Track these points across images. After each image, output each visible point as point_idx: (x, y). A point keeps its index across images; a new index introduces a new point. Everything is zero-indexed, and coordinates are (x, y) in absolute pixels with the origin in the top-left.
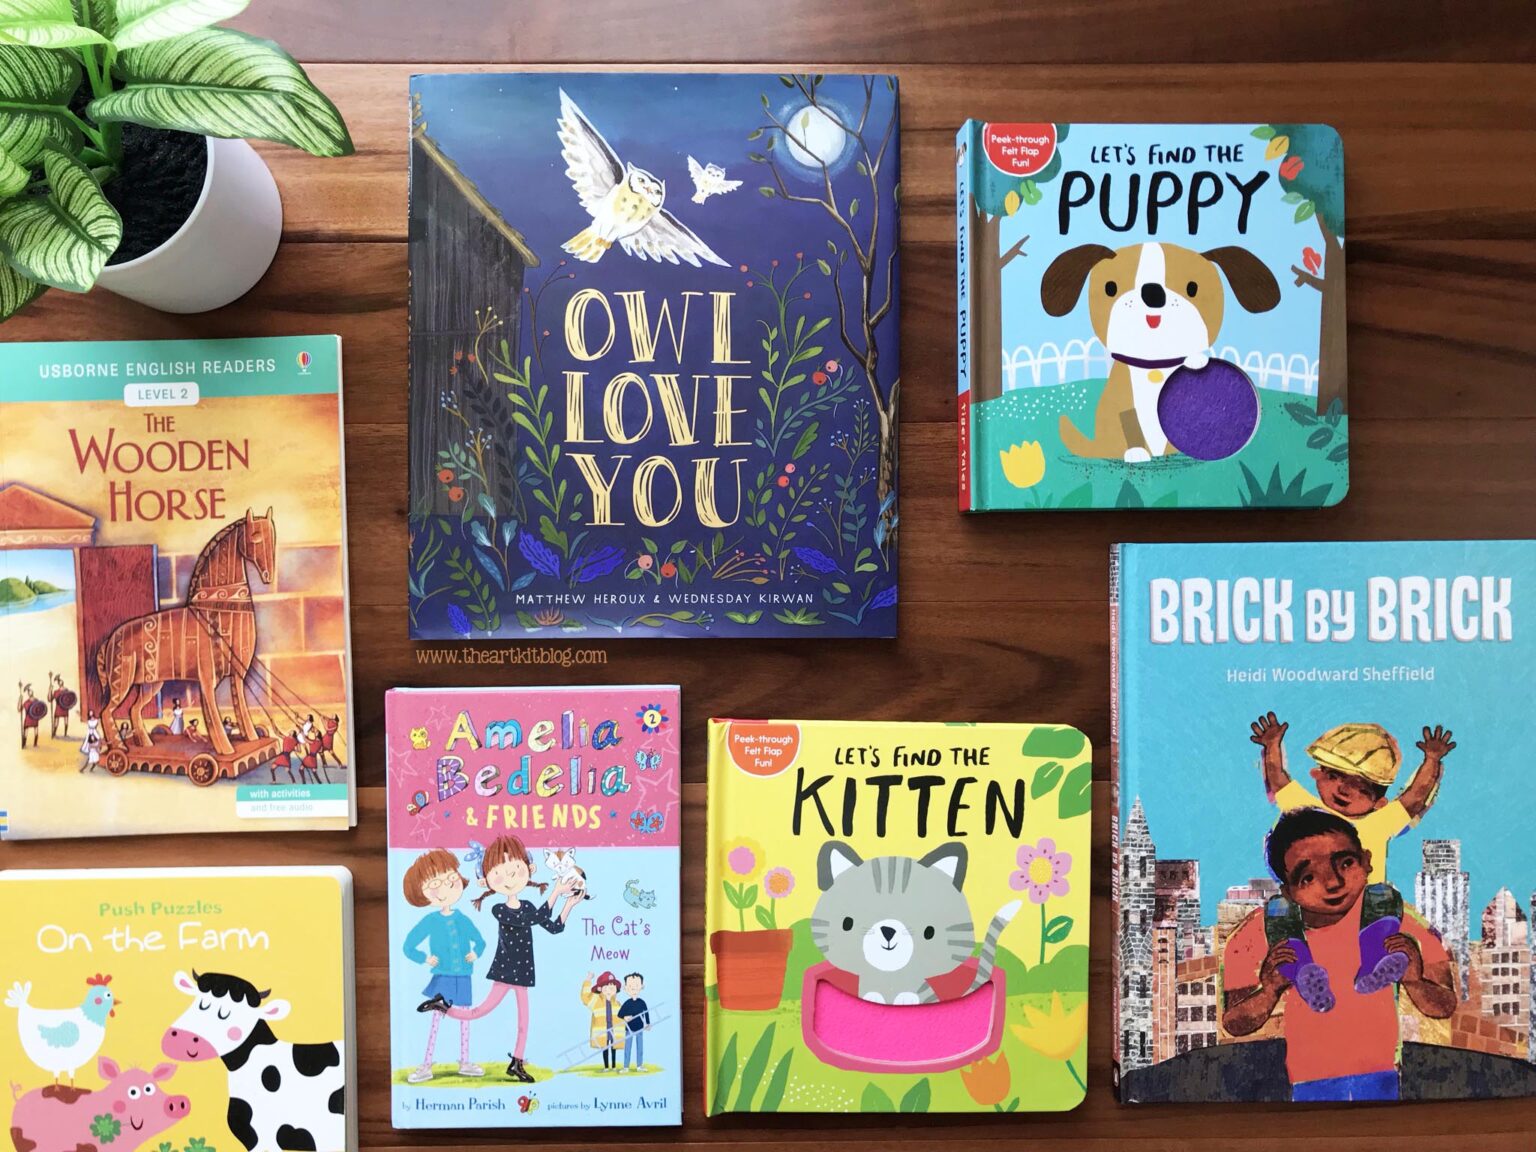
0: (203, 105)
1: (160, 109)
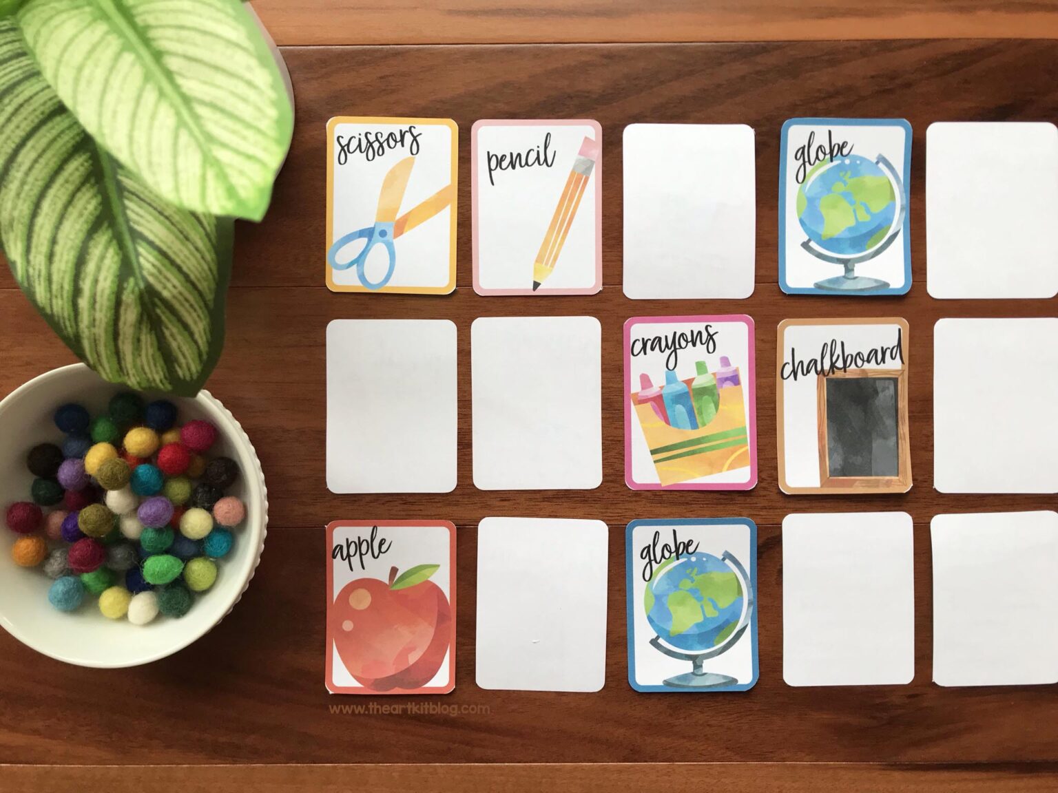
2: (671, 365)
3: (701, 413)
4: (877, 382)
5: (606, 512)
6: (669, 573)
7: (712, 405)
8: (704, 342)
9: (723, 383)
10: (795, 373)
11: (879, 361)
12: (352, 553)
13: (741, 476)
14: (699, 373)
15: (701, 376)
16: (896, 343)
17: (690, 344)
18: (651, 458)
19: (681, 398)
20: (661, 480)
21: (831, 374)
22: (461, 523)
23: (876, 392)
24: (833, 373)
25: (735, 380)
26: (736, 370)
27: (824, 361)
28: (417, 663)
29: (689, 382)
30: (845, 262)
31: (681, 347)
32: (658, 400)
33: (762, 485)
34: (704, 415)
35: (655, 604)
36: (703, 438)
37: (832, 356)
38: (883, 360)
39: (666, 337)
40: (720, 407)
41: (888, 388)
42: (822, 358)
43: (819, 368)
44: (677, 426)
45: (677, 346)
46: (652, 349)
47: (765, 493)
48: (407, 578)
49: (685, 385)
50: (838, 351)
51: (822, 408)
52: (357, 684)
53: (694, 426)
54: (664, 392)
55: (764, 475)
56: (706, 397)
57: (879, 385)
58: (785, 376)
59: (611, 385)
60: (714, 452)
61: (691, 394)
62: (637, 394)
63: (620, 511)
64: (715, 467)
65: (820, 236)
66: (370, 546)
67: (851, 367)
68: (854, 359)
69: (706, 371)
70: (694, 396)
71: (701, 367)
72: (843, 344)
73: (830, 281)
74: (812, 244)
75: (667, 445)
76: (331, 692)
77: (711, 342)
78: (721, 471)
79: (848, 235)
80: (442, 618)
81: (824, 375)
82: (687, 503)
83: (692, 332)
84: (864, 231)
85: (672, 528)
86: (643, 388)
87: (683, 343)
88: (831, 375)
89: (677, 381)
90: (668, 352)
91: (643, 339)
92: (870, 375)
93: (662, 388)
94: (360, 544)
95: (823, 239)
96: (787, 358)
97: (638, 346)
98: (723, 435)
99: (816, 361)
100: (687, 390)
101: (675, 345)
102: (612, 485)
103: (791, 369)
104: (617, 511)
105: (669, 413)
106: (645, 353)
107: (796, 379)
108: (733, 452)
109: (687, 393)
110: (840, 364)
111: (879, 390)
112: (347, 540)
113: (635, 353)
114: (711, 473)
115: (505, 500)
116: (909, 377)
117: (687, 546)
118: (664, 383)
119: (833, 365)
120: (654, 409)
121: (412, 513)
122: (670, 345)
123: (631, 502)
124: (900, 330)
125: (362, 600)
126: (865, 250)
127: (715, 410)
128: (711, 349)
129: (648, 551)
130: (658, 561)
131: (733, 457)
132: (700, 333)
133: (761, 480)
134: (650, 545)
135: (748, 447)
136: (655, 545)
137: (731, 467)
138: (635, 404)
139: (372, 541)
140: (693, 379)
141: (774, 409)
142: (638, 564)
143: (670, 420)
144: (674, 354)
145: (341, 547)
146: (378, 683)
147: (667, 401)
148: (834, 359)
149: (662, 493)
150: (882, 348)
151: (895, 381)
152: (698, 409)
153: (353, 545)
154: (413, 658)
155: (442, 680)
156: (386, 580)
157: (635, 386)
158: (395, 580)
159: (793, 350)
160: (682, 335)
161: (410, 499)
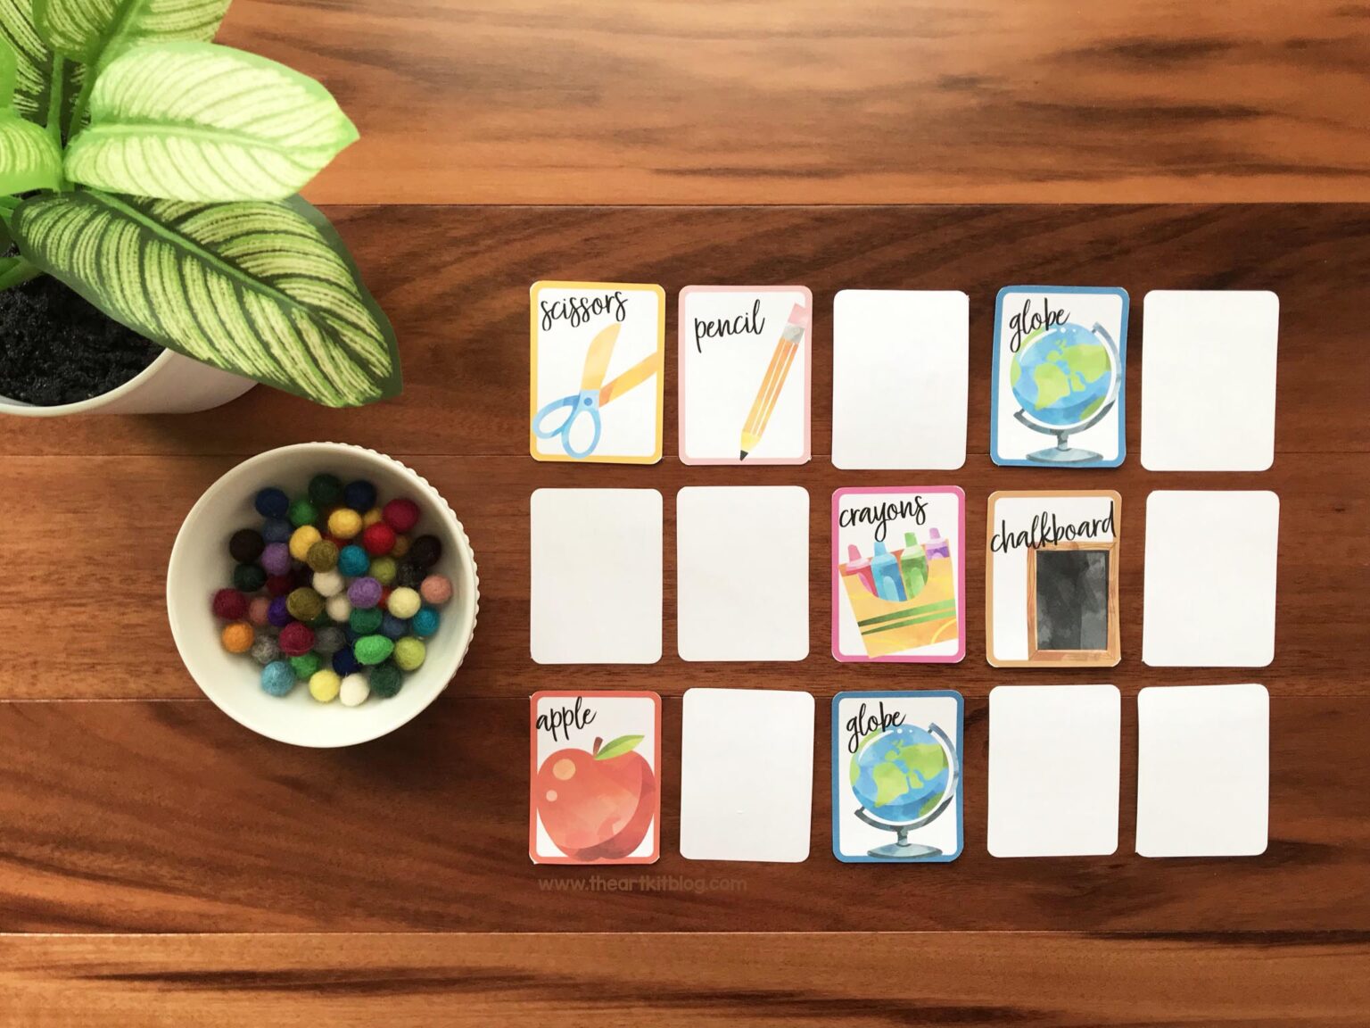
0: (180, 294)
1: (114, 274)
2: (880, 536)
3: (909, 585)
4: (1088, 555)
5: (812, 684)
6: (875, 745)
7: (921, 577)
8: (913, 513)
9: (932, 555)
10: (1005, 545)
11: (1090, 534)
12: (556, 723)
13: (949, 648)
14: (908, 545)
15: (910, 548)
16: (1108, 516)
17: (899, 515)
18: (858, 630)
19: (889, 570)
20: (868, 651)
21: (1041, 546)
22: (665, 694)
23: (1087, 565)
24: (1044, 545)
25: (944, 551)
26: (946, 542)
27: (1035, 533)
28: (620, 834)
29: (897, 554)
30: (1058, 433)
31: (890, 518)
32: (866, 572)
33: (970, 657)
34: (912, 587)
35: (861, 776)
36: (911, 610)
37: (1043, 528)
38: (1095, 532)
39: (875, 508)
40: (929, 579)
41: (1099, 561)
42: (1033, 530)
43: (1030, 541)
44: (884, 597)
45: (887, 517)
46: (861, 520)
47: (973, 665)
48: (611, 748)
49: (893, 556)
50: (1049, 523)
51: (1032, 579)
52: (561, 854)
53: (903, 598)
54: (872, 563)
55: (972, 648)
56: (915, 568)
57: (1090, 558)
58: (995, 548)
59: (819, 555)
60: (923, 624)
61: (900, 566)
62: (844, 565)
63: (827, 683)
64: (923, 639)
65: (1033, 406)
66: (575, 716)
67: (1062, 540)
68: (1065, 532)
69: (915, 543)
70: (903, 567)
71: (910, 538)
72: (1054, 516)
73: (1042, 453)
74: (1025, 415)
75: (874, 617)
76: (535, 863)
77: (921, 513)
78: (928, 643)
79: (1062, 405)
80: (646, 789)
81: (1034, 547)
82: (895, 675)
83: (902, 503)
84: (1079, 401)
85: (878, 700)
86: (851, 559)
87: (892, 514)
88: (1042, 548)
89: (885, 552)
90: (877, 523)
91: (852, 510)
92: (1082, 548)
93: (870, 559)
94: (565, 715)
95: (1037, 409)
96: (998, 530)
97: (847, 517)
98: (933, 608)
99: (1026, 534)
100: (896, 561)
101: (883, 516)
102: (818, 656)
103: (1002, 541)
104: (821, 683)
105: (877, 584)
106: (854, 524)
107: (1006, 551)
108: (941, 625)
109: (896, 564)
110: (1051, 536)
111: (1090, 563)
112: (552, 710)
113: (844, 524)
114: (919, 646)
115: (711, 671)
116: (1120, 550)
117: (893, 718)
118: (872, 554)
119: (1043, 538)
120: (862, 580)
121: (616, 683)
122: (879, 516)
123: (838, 673)
124: (1112, 503)
125: (566, 771)
126: (1079, 421)
127: (923, 582)
128: (921, 520)
129: (854, 723)
130: (864, 733)
131: (940, 630)
132: (909, 504)
133: (968, 652)
134: (856, 718)
135: (957, 620)
136: (861, 718)
137: (938, 640)
138: (843, 575)
139: (577, 711)
140: (901, 551)
141: (983, 581)
142: (844, 736)
143: (879, 592)
144: (882, 525)
145: (546, 718)
146: (582, 853)
147: (875, 572)
148: (1045, 532)
149: (868, 665)
150: (1094, 521)
151: (1106, 553)
152: (907, 581)
153: (557, 715)
154: (617, 828)
155: (646, 850)
156: (589, 749)
157: (843, 557)
158: (600, 749)
159: (1004, 522)
160: (892, 506)
161: (616, 670)
